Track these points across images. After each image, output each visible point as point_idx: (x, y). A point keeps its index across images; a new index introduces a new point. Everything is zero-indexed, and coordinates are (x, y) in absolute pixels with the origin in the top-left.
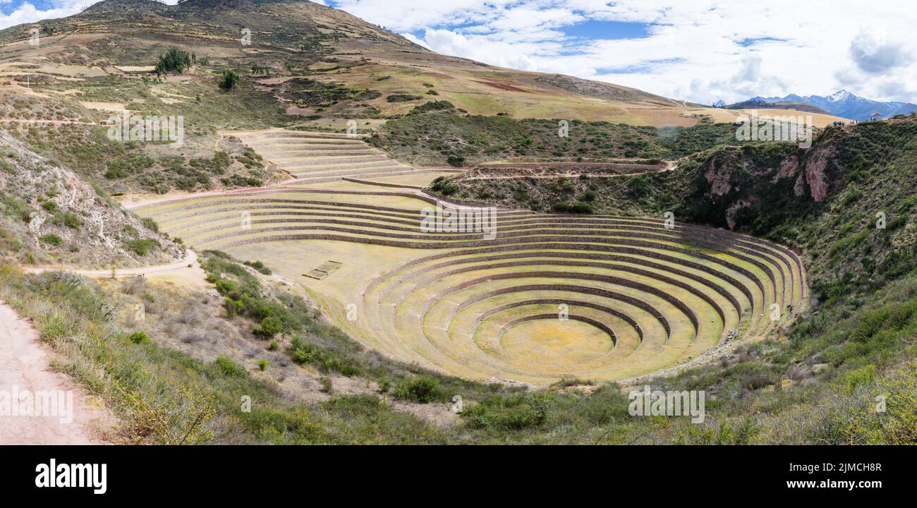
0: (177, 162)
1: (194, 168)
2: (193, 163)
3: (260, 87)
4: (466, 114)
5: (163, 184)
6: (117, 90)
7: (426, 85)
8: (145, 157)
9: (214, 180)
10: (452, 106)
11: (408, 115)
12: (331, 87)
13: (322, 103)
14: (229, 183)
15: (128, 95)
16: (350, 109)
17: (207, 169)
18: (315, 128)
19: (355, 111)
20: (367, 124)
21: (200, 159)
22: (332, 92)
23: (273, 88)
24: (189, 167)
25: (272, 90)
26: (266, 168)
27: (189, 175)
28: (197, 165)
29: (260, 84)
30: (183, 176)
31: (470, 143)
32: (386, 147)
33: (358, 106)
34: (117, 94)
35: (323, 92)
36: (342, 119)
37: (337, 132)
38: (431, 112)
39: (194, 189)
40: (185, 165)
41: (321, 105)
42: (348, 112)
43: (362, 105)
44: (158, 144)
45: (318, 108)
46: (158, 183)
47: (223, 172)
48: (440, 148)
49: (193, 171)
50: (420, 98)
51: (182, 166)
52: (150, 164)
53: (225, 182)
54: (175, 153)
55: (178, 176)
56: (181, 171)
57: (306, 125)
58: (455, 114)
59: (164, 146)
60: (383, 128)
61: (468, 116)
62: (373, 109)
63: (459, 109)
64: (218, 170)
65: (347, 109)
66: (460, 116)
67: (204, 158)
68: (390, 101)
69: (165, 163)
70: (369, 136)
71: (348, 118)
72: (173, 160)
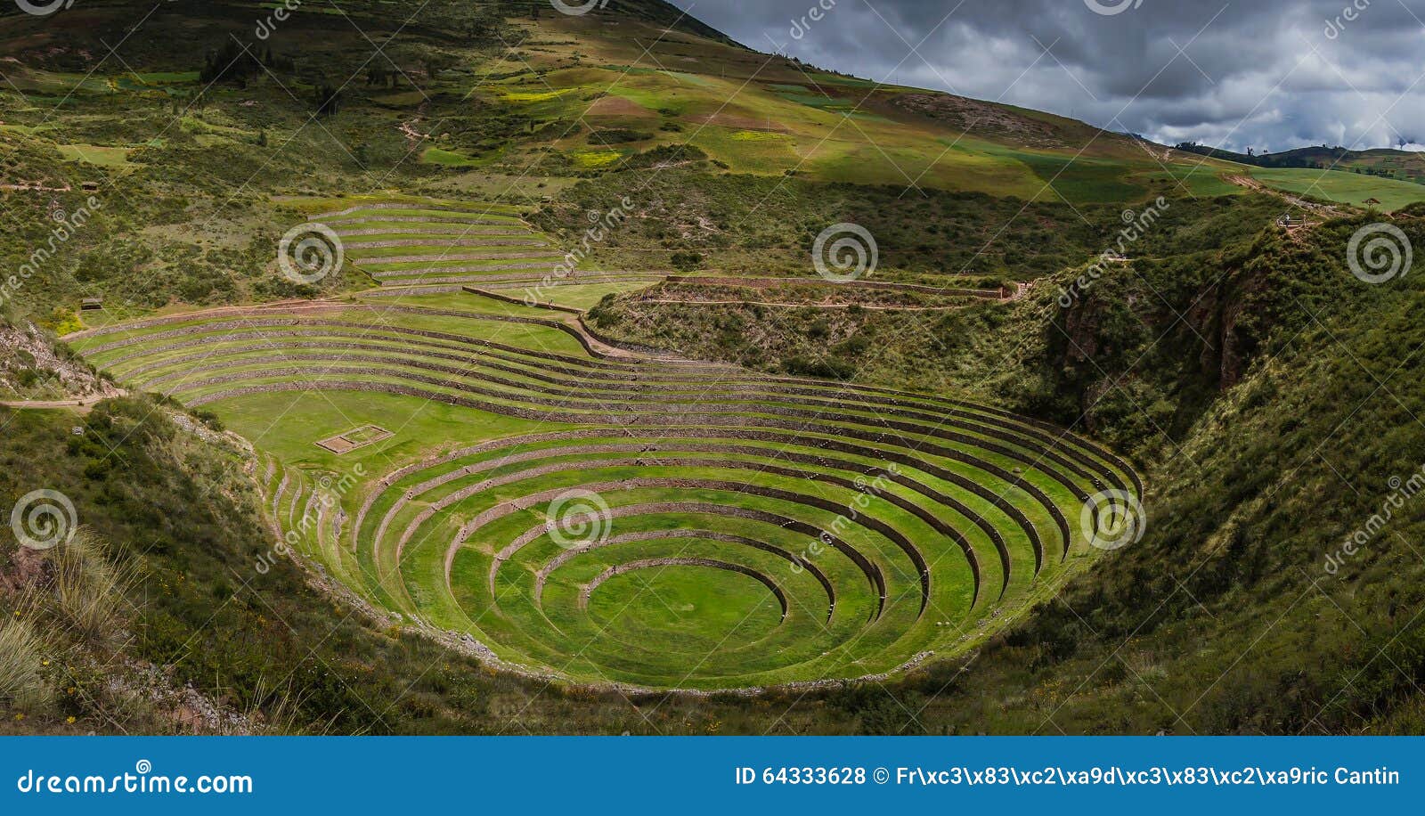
0: (188, 254)
1: (212, 265)
2: (212, 258)
4: (725, 172)
5: (160, 292)
8: (139, 246)
9: (242, 285)
10: (703, 155)
11: (618, 171)
12: (503, 112)
13: (483, 143)
14: (266, 291)
15: (140, 131)
16: (519, 156)
17: (234, 266)
18: (450, 191)
19: (530, 161)
20: (541, 186)
21: (225, 252)
22: (502, 121)
23: (398, 114)
24: (206, 263)
25: (397, 118)
27: (202, 277)
28: (217, 261)
30: (195, 278)
31: (720, 227)
32: (562, 231)
33: (534, 150)
34: (121, 131)
35: (488, 121)
36: (503, 175)
38: (659, 165)
39: (206, 300)
40: (200, 261)
41: (480, 147)
42: (514, 163)
43: (543, 149)
44: (164, 223)
45: (472, 151)
46: (154, 289)
47: (258, 273)
48: (661, 236)
49: (209, 269)
50: (647, 138)
51: (195, 261)
52: (146, 257)
53: (260, 289)
54: (189, 238)
55: (185, 278)
56: (192, 270)
57: (436, 185)
58: (705, 170)
59: (174, 227)
60: (566, 195)
61: (727, 175)
62: (561, 157)
63: (714, 162)
64: (251, 268)
65: (513, 157)
66: (714, 175)
67: (232, 248)
68: (592, 143)
69: (169, 255)
70: (534, 209)
71: (512, 173)
72: (180, 252)
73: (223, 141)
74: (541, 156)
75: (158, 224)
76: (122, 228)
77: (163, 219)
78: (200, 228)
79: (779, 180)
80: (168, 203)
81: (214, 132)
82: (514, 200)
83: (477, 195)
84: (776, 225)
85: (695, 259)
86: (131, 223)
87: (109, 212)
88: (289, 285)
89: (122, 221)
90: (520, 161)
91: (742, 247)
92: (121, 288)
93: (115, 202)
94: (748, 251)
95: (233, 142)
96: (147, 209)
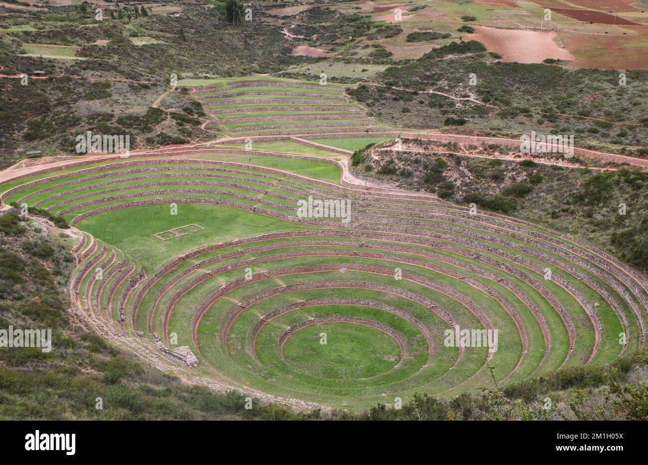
0: (103, 119)
1: (120, 126)
2: (120, 121)
4: (497, 60)
7: (465, 18)
8: (71, 115)
9: (140, 139)
10: (484, 49)
11: (419, 60)
13: (338, 41)
14: (153, 142)
15: (92, 35)
16: (358, 50)
17: (135, 126)
18: (304, 74)
19: (362, 53)
20: (364, 71)
21: (130, 117)
23: (283, 21)
25: (282, 24)
26: (203, 127)
28: (124, 123)
29: (270, 16)
31: (484, 100)
32: (370, 101)
33: (367, 46)
34: (78, 34)
35: (342, 26)
36: (342, 64)
38: (450, 56)
40: (112, 124)
41: (336, 44)
42: (352, 54)
43: (373, 46)
44: (90, 99)
45: (331, 47)
47: (150, 130)
48: (441, 106)
50: (445, 37)
51: (108, 124)
52: (75, 122)
54: (107, 109)
57: (295, 71)
58: (483, 60)
59: (97, 101)
61: (499, 63)
62: (384, 51)
63: (491, 54)
64: (146, 128)
65: (352, 51)
66: (488, 63)
67: (135, 115)
68: (409, 41)
69: (91, 121)
70: (355, 86)
71: (348, 62)
72: (100, 118)
73: (155, 42)
74: (370, 50)
75: (88, 99)
76: (60, 103)
77: (90, 96)
78: (116, 102)
79: (538, 66)
80: (96, 85)
81: (150, 36)
82: (344, 80)
84: (528, 100)
85: (462, 123)
86: (68, 99)
87: (53, 92)
88: (170, 137)
89: (61, 99)
90: (356, 53)
91: (498, 114)
92: (56, 144)
93: (56, 85)
94: (502, 118)
95: (160, 42)
96: (81, 90)
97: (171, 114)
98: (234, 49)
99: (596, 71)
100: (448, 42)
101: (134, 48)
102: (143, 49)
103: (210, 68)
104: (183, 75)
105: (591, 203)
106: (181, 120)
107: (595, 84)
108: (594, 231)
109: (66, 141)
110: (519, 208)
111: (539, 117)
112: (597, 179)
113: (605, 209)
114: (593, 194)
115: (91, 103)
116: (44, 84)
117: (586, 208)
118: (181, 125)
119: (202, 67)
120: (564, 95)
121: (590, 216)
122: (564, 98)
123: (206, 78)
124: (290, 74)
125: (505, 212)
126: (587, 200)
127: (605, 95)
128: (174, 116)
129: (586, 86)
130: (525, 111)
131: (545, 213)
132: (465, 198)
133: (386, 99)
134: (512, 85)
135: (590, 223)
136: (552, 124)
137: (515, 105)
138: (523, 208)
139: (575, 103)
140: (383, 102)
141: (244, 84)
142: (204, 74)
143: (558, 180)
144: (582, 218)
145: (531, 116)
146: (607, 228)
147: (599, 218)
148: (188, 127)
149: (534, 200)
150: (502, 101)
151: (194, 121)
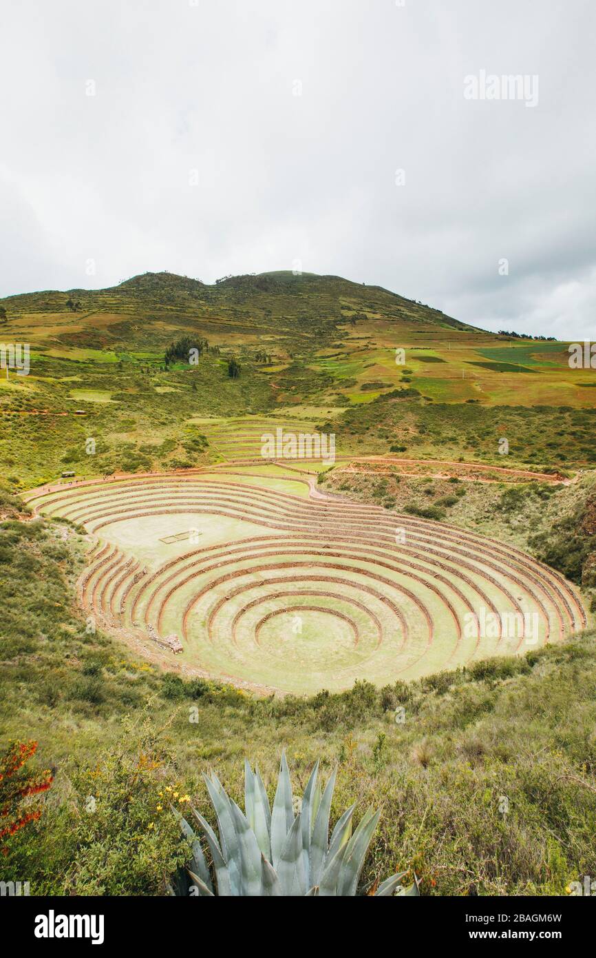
0: (128, 448)
1: (141, 453)
2: (142, 450)
3: (258, 375)
4: (429, 402)
5: (111, 467)
6: (117, 378)
7: (404, 372)
9: (156, 463)
10: (419, 394)
11: (370, 404)
12: (322, 375)
13: (311, 391)
14: (167, 465)
15: (125, 384)
16: (324, 397)
17: (152, 454)
18: (285, 415)
19: (328, 399)
20: (329, 412)
21: (149, 446)
22: (321, 380)
23: (271, 376)
24: (138, 452)
25: (270, 378)
26: (206, 454)
27: (135, 459)
28: (145, 451)
29: (261, 373)
30: (131, 460)
31: (420, 432)
33: (331, 394)
34: (114, 384)
35: (314, 380)
36: (313, 407)
37: (300, 420)
38: (393, 400)
39: (135, 471)
40: (135, 451)
41: (309, 393)
42: (321, 400)
43: (336, 394)
45: (305, 395)
46: (107, 466)
47: (165, 456)
48: (387, 438)
49: (140, 456)
50: (390, 386)
51: (132, 452)
52: (106, 450)
53: (164, 465)
54: (132, 440)
55: (125, 460)
56: (129, 456)
57: (278, 413)
58: (418, 402)
59: (125, 434)
60: (341, 416)
61: (431, 404)
62: (344, 397)
63: (424, 397)
64: (162, 455)
65: (321, 398)
66: (423, 405)
67: (154, 445)
68: (362, 390)
69: (119, 449)
70: (322, 424)
71: (317, 406)
72: (125, 447)
73: (173, 390)
74: (334, 397)
75: (118, 432)
77: (120, 430)
78: (140, 435)
79: (462, 406)
80: (125, 422)
81: (170, 386)
82: (314, 420)
83: (296, 418)
84: (455, 431)
85: (403, 450)
86: (101, 432)
87: (89, 426)
88: (180, 462)
89: (96, 431)
90: (324, 400)
91: (432, 443)
92: (89, 466)
93: (93, 421)
94: (434, 445)
95: (178, 391)
96: (113, 425)
97: (182, 444)
98: (234, 396)
99: (507, 407)
100: (392, 390)
101: (157, 394)
102: (164, 395)
103: (215, 410)
104: (194, 415)
105: (507, 511)
106: (190, 449)
107: (508, 417)
108: (512, 534)
109: (96, 464)
110: (448, 515)
111: (464, 444)
112: (511, 492)
113: (520, 516)
114: (508, 504)
115: (119, 435)
116: (83, 420)
117: (505, 515)
118: (189, 453)
119: (208, 410)
120: (483, 426)
121: (507, 521)
122: (483, 429)
123: (211, 417)
124: (274, 415)
125: (437, 519)
126: (504, 509)
127: (516, 426)
128: (184, 446)
129: (501, 419)
130: (453, 439)
131: (470, 520)
132: (405, 508)
133: (345, 433)
134: (442, 420)
135: (508, 527)
136: (475, 449)
137: (444, 435)
138: (451, 516)
139: (492, 433)
140: (344, 435)
141: (239, 422)
142: (210, 415)
143: (479, 493)
144: (501, 524)
145: (457, 443)
146: (523, 531)
147: (515, 523)
148: (195, 455)
149: (460, 509)
150: (434, 432)
151: (200, 450)
